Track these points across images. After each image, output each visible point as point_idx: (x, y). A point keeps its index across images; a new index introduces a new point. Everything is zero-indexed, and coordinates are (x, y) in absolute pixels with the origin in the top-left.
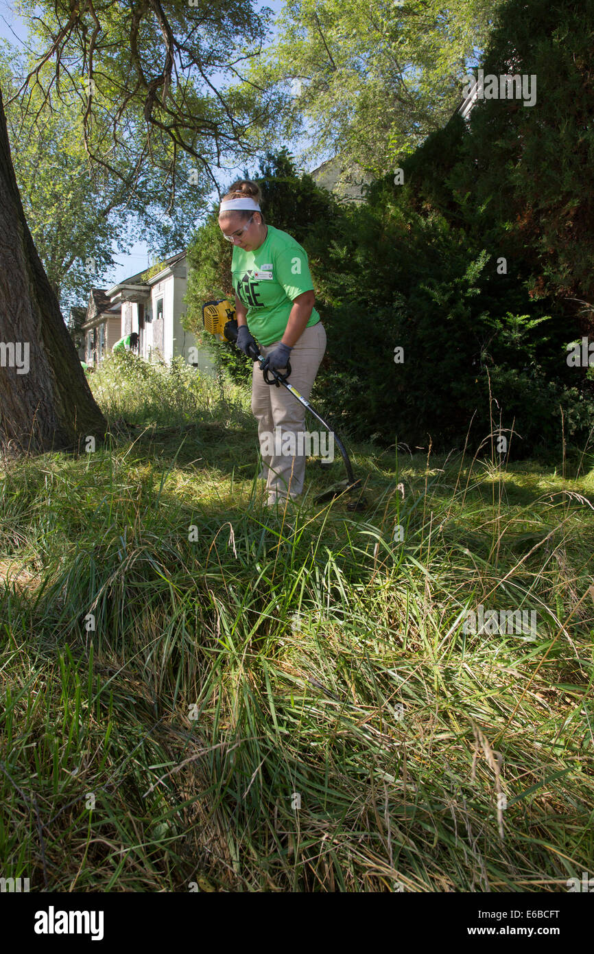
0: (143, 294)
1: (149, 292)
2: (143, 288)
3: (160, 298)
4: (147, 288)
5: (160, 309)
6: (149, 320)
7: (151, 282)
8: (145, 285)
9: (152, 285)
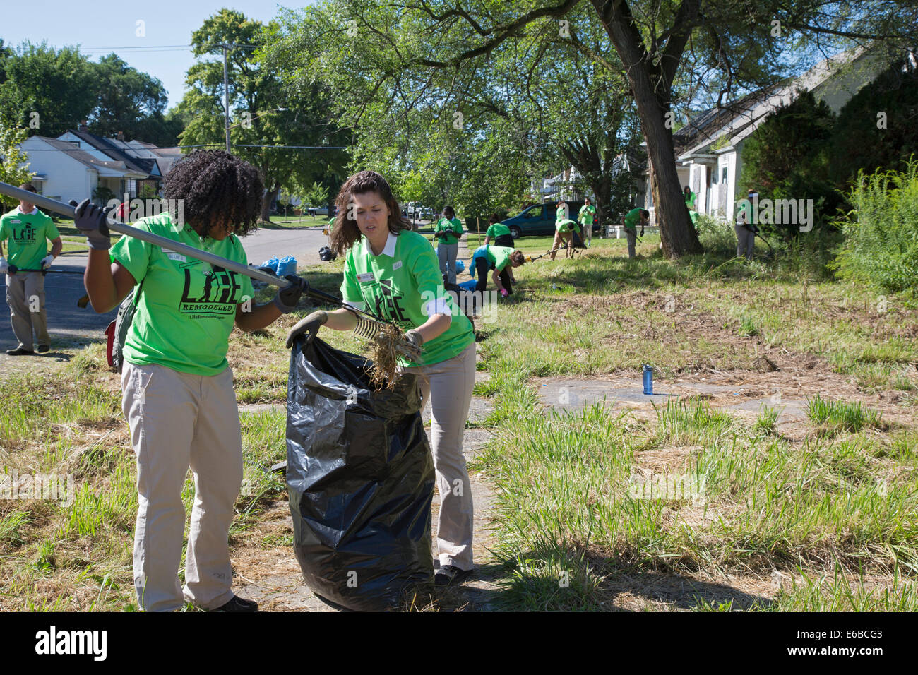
0: (711, 161)
1: (716, 159)
2: (711, 156)
3: (724, 166)
4: (715, 156)
5: (725, 175)
6: (715, 182)
7: (718, 151)
8: (713, 153)
9: (719, 154)
